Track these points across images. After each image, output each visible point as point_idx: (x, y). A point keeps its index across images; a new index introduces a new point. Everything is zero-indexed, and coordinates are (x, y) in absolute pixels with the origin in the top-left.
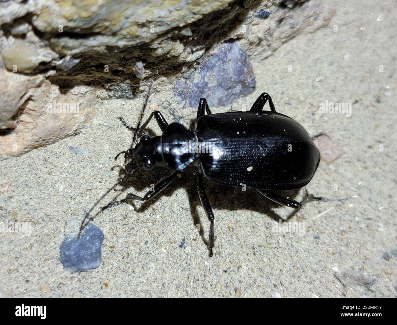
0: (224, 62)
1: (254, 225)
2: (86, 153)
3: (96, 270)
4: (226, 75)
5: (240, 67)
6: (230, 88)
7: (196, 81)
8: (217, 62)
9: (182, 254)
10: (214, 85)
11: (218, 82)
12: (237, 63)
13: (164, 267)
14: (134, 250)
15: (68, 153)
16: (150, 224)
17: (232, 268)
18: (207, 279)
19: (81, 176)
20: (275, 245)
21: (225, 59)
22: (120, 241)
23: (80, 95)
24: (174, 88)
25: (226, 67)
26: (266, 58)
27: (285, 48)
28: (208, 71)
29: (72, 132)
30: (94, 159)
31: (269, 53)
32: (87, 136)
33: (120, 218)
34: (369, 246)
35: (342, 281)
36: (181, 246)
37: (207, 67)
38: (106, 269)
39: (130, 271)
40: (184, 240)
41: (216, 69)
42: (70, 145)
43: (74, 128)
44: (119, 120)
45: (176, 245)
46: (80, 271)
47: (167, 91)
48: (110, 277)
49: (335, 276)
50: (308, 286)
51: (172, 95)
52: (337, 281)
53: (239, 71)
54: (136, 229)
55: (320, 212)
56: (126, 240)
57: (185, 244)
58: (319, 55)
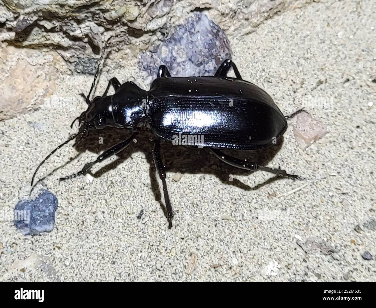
0: (192, 34)
1: (220, 201)
2: (44, 129)
3: (50, 234)
4: (195, 48)
5: (211, 40)
6: (202, 64)
7: (163, 56)
8: (184, 34)
9: (139, 224)
10: (183, 59)
11: (187, 57)
12: (207, 36)
13: (120, 234)
14: (90, 218)
15: (26, 127)
16: (107, 196)
17: (190, 237)
18: (162, 244)
19: (39, 149)
20: (239, 218)
21: (193, 30)
22: (77, 210)
24: (138, 63)
25: (194, 39)
28: (175, 45)
29: (30, 106)
30: (52, 134)
32: (46, 112)
33: (77, 189)
34: (339, 218)
35: (304, 247)
36: (139, 217)
37: (175, 40)
38: (59, 234)
39: (84, 237)
40: (142, 211)
41: (184, 42)
42: (28, 120)
43: (32, 102)
45: (134, 216)
46: (33, 233)
47: (131, 66)
48: (64, 241)
49: (297, 243)
50: (268, 253)
51: (137, 70)
52: (299, 249)
53: (210, 45)
54: (92, 200)
55: (293, 189)
56: (82, 210)
57: (143, 216)
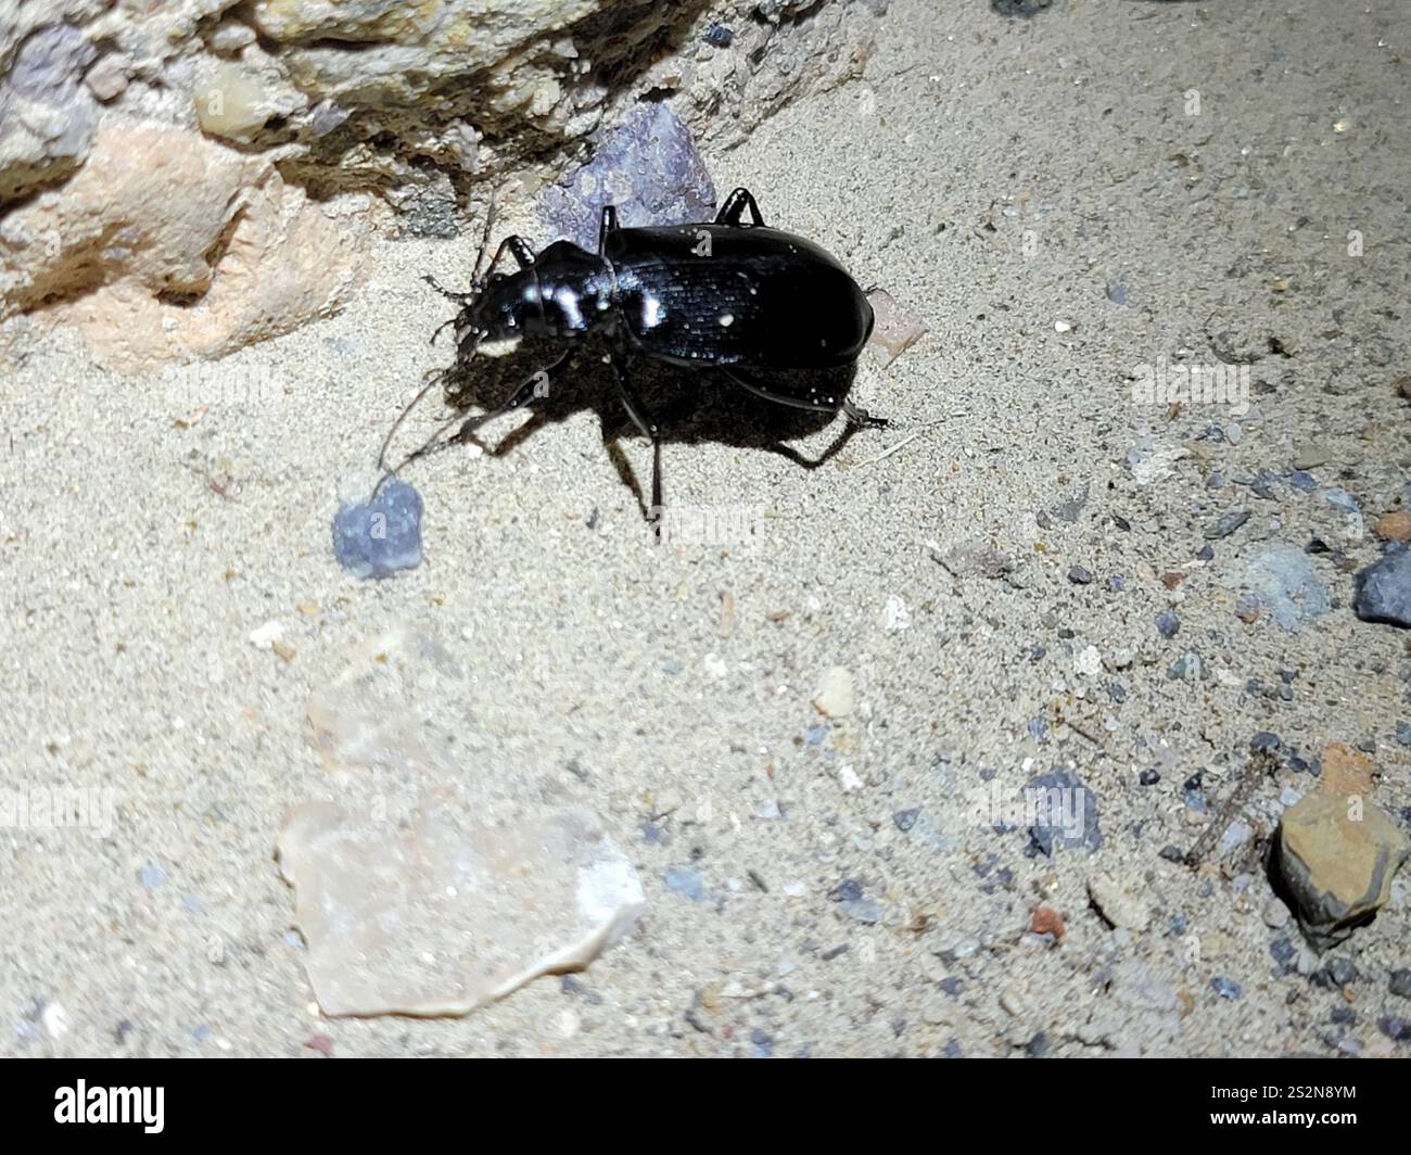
0: (644, 143)
1: (744, 479)
2: (360, 351)
3: (415, 573)
4: (650, 172)
5: (679, 156)
6: (661, 206)
7: (586, 193)
8: (628, 145)
9: (595, 538)
10: (625, 198)
11: (634, 192)
12: (672, 147)
13: (560, 563)
14: (491, 534)
15: (322, 351)
16: (517, 484)
17: (707, 558)
18: (657, 578)
19: (356, 395)
20: (796, 513)
21: (645, 137)
22: (458, 518)
23: (341, 219)
24: (538, 208)
25: (648, 154)
26: (734, 147)
27: (773, 127)
28: (609, 168)
29: (326, 304)
30: (378, 361)
31: (739, 134)
32: (359, 316)
33: (452, 473)
34: (1002, 500)
35: (950, 566)
36: (590, 525)
37: (609, 158)
38: (434, 572)
39: (487, 574)
40: (595, 511)
41: (628, 161)
42: (323, 335)
43: (332, 296)
44: (424, 282)
45: (580, 522)
46: (380, 574)
47: (524, 215)
48: (446, 587)
49: (933, 558)
50: (877, 582)
51: (537, 224)
52: (940, 570)
53: (677, 166)
54: (489, 495)
55: (885, 447)
56: (471, 516)
57: (599, 521)
58: (848, 138)
